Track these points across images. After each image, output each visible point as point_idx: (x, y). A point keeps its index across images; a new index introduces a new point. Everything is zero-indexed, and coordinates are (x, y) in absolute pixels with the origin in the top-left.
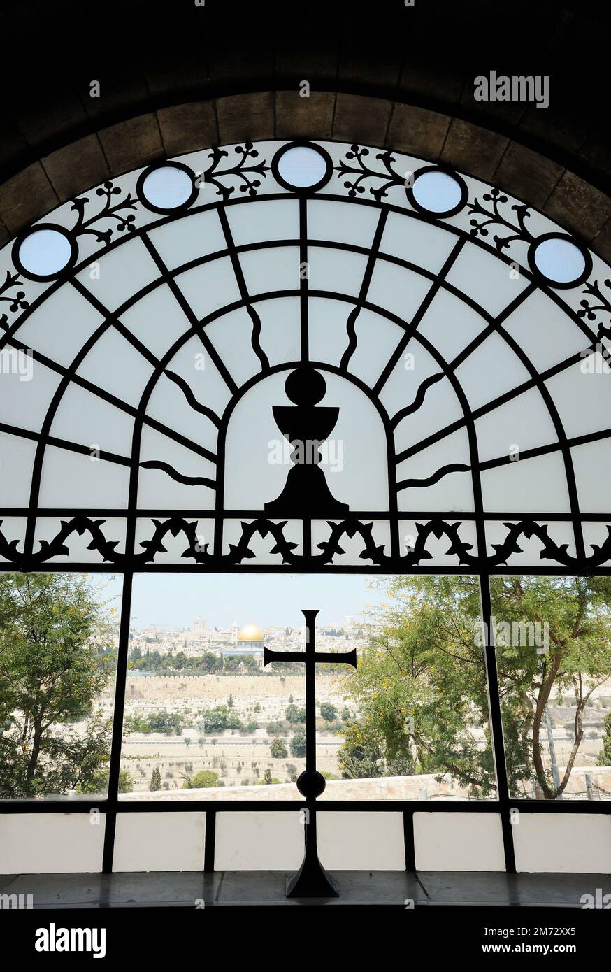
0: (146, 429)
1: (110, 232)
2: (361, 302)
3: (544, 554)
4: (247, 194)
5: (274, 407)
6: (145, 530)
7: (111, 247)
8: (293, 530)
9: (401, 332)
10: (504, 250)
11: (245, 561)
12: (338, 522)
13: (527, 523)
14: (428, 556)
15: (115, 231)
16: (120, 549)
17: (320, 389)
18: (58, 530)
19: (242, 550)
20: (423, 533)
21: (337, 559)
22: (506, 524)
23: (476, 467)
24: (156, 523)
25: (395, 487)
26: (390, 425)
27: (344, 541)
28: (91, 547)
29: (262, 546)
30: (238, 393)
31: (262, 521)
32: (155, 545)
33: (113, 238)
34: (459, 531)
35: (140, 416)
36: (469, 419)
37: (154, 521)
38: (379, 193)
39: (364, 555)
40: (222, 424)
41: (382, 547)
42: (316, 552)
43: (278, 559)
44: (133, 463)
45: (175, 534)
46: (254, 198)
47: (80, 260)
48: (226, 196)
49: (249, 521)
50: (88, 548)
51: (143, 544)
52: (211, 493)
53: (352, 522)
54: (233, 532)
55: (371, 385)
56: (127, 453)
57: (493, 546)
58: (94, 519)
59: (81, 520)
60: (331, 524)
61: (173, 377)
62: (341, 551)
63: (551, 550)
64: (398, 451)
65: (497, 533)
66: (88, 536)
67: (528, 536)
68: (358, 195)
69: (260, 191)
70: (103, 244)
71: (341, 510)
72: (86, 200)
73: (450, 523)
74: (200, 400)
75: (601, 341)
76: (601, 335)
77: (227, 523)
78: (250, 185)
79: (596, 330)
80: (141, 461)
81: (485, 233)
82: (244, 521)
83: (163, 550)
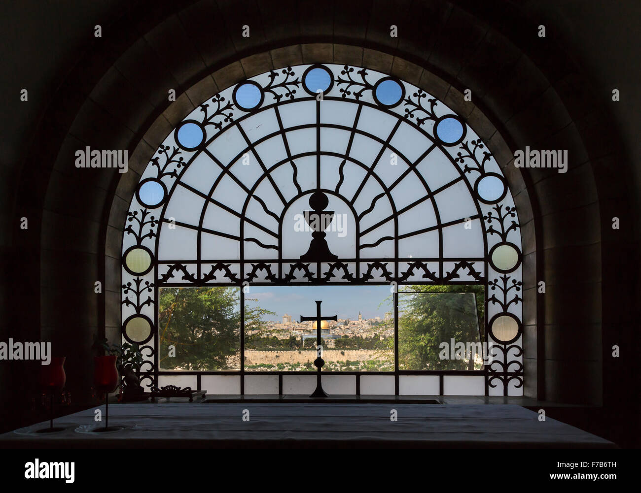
0: (246, 223)
1: (221, 123)
2: (346, 157)
3: (424, 276)
4: (289, 98)
5: (304, 212)
6: (248, 268)
7: (222, 131)
8: (313, 267)
9: (366, 172)
10: (421, 126)
11: (292, 281)
12: (333, 263)
13: (418, 263)
14: (372, 277)
15: (223, 122)
17: (326, 202)
18: (211, 269)
20: (370, 267)
21: (332, 279)
22: (408, 263)
23: (397, 238)
24: (253, 265)
25: (359, 247)
26: (358, 219)
27: (335, 271)
28: (226, 276)
29: (299, 274)
30: (287, 205)
31: (299, 263)
32: (253, 275)
33: (223, 126)
34: (387, 267)
35: (243, 217)
36: (395, 215)
37: (252, 265)
38: (358, 95)
39: (344, 277)
40: (280, 220)
41: (352, 274)
42: (323, 276)
43: (306, 280)
44: (241, 239)
45: (261, 270)
46: (293, 100)
47: (208, 139)
48: (278, 100)
49: (293, 264)
50: (224, 276)
51: (248, 274)
52: (276, 252)
53: (339, 263)
54: (286, 268)
55: (350, 199)
56: (238, 235)
57: (402, 273)
58: (226, 264)
59: (220, 264)
60: (330, 264)
61: (257, 198)
62: (334, 276)
63: (428, 274)
64: (361, 231)
65: (404, 267)
67: (418, 268)
68: (347, 97)
69: (296, 96)
70: (218, 130)
71: (334, 258)
72: (208, 105)
73: (383, 263)
74: (269, 209)
75: (465, 174)
76: (465, 171)
77: (284, 264)
78: (290, 93)
79: (463, 169)
80: (244, 238)
81: (412, 116)
82: (291, 263)
83: (257, 277)
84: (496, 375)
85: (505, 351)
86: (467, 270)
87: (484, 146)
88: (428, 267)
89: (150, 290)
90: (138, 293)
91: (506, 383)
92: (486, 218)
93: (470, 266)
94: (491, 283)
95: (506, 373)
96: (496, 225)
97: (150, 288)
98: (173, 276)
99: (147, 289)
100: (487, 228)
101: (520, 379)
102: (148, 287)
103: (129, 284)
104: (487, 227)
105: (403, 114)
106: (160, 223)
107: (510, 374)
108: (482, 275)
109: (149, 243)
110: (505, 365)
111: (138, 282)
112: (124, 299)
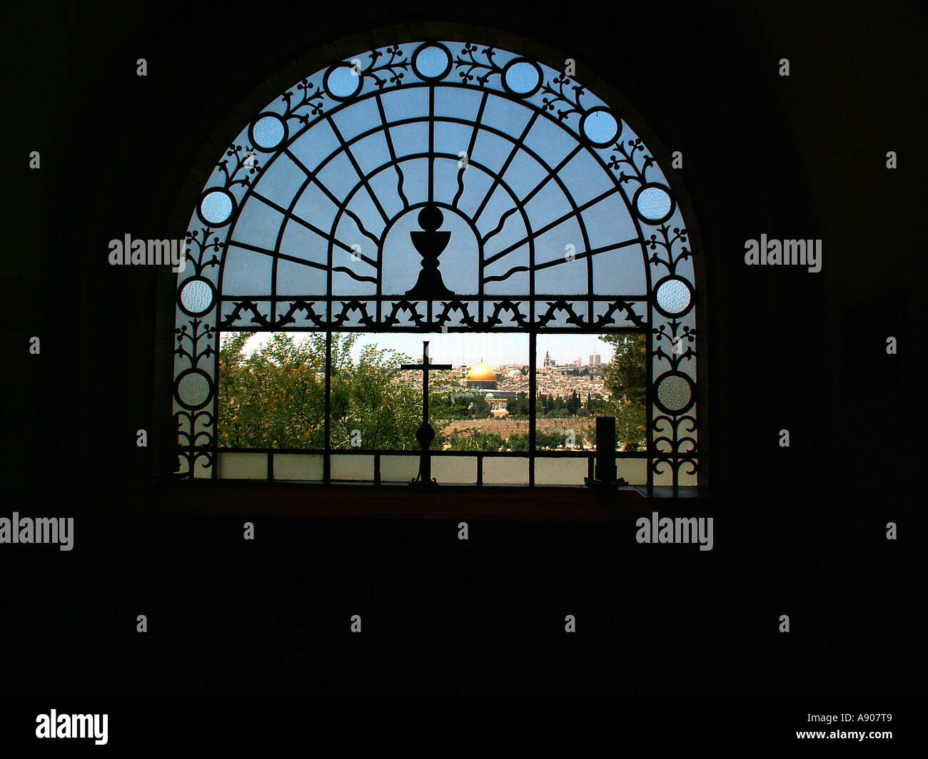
0: (335, 247)
1: (308, 116)
2: (467, 160)
3: (569, 321)
4: (395, 84)
5: (411, 233)
6: (337, 308)
7: (309, 126)
8: (421, 307)
9: (492, 180)
10: (564, 120)
11: (394, 325)
12: (448, 302)
13: (561, 302)
14: (499, 322)
15: (311, 115)
16: (324, 319)
17: (439, 219)
18: (289, 308)
19: (392, 318)
20: (498, 308)
21: (447, 324)
22: (547, 303)
23: (533, 268)
24: (343, 304)
25: (483, 281)
26: (482, 242)
28: (307, 318)
29: (404, 317)
30: (389, 223)
31: (404, 301)
32: (343, 317)
33: (310, 120)
34: (519, 307)
35: (331, 239)
36: (531, 238)
38: (483, 80)
39: (462, 321)
40: (380, 243)
41: (473, 317)
42: (435, 320)
43: (412, 324)
44: (328, 268)
45: (354, 311)
46: (400, 87)
47: (290, 136)
48: (381, 86)
49: (396, 302)
51: (336, 316)
52: (374, 286)
53: (456, 301)
54: (387, 308)
55: (471, 216)
56: (325, 263)
57: (539, 316)
58: (308, 302)
59: (301, 302)
60: (444, 304)
61: (350, 214)
62: (449, 319)
63: (573, 318)
64: (486, 258)
65: (542, 308)
66: (305, 312)
67: (560, 310)
68: (469, 82)
69: (404, 81)
70: (303, 125)
71: (450, 295)
72: (291, 94)
74: (366, 229)
75: (621, 184)
76: (621, 180)
77: (383, 303)
78: (397, 77)
79: (618, 177)
80: (333, 267)
81: (552, 108)
82: (394, 302)
83: (348, 319)
84: (663, 457)
85: (675, 425)
86: (625, 313)
87: (645, 148)
88: (573, 308)
89: (210, 337)
90: (195, 340)
91: (675, 468)
92: (648, 242)
93: (629, 308)
94: (656, 331)
95: (675, 454)
96: (662, 253)
97: (210, 333)
98: (240, 318)
99: (207, 334)
100: (650, 257)
101: (693, 463)
102: (208, 332)
103: (184, 328)
104: (651, 254)
105: (540, 105)
106: (225, 246)
107: (682, 455)
108: (644, 320)
109: (211, 272)
110: (675, 444)
111: (195, 325)
112: (177, 347)
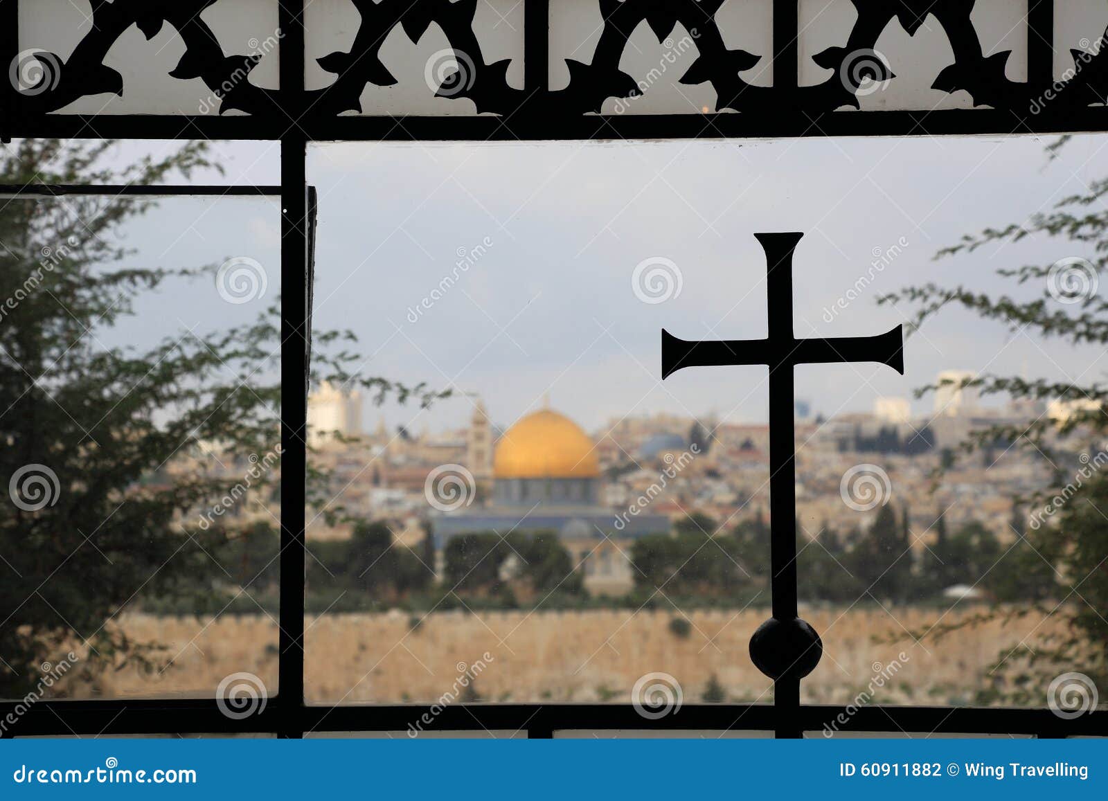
6: (332, 22)
11: (614, 106)
16: (265, 77)
18: (86, 24)
19: (604, 74)
27: (890, 43)
28: (182, 71)
32: (360, 66)
41: (1002, 56)
42: (811, 75)
43: (703, 99)
45: (414, 35)
50: (175, 74)
51: (327, 63)
54: (577, 20)
66: (171, 42)
83: (385, 78)
